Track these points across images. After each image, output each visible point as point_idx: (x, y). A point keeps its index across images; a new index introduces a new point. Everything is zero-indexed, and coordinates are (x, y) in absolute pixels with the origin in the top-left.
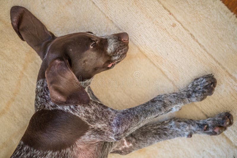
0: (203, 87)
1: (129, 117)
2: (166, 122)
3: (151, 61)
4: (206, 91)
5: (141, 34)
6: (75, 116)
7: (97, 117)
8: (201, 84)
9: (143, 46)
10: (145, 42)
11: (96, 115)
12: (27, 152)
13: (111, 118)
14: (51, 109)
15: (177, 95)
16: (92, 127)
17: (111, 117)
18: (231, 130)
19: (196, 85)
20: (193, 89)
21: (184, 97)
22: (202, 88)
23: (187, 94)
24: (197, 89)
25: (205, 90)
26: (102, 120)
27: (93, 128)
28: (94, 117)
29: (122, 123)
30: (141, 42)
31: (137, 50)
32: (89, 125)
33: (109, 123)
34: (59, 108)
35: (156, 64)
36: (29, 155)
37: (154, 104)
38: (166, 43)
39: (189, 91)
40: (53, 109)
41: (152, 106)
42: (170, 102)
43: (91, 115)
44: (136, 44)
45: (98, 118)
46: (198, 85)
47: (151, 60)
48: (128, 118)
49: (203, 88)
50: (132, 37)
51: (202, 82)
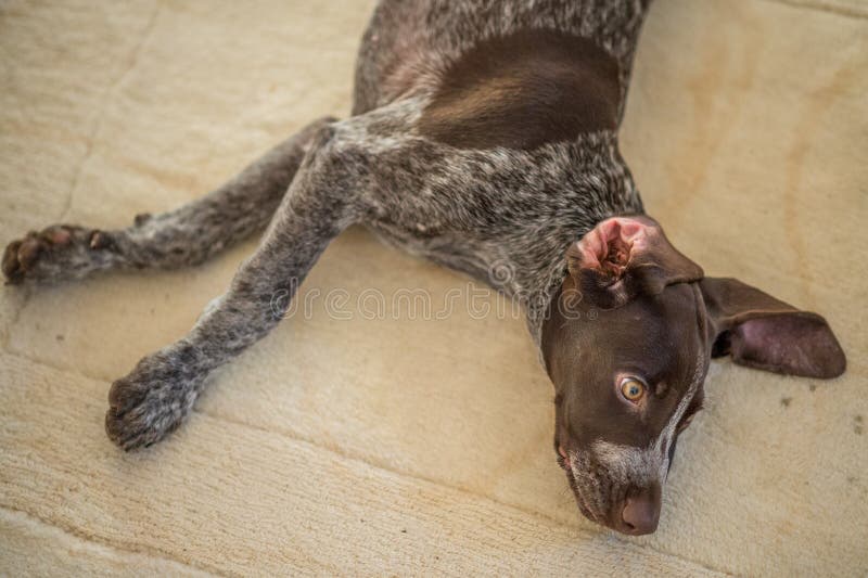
0: (148, 396)
1: (320, 199)
2: (219, 245)
3: (441, 482)
4: (134, 385)
5: (512, 544)
6: (470, 147)
7: (406, 166)
8: (158, 405)
9: (488, 513)
10: (488, 527)
11: (413, 173)
12: (577, 21)
13: (367, 178)
14: (549, 149)
15: (223, 346)
16: (411, 134)
17: (368, 181)
18: (99, 404)
19: (173, 400)
20: (178, 384)
21: (200, 346)
22: (152, 392)
23: (197, 361)
24: (168, 386)
25: (139, 385)
26: (391, 164)
27: (405, 131)
28: (416, 165)
29: (329, 170)
30: (499, 521)
31: (501, 495)
32: (420, 134)
33: (366, 162)
34: (524, 158)
35: (424, 482)
36: (567, 11)
37: (275, 281)
38: (418, 557)
39: (191, 376)
40: (542, 149)
41: (279, 270)
42: (235, 311)
43: (427, 167)
44: (514, 510)
45: (403, 166)
46: (164, 401)
47: (442, 489)
48: (322, 194)
49: (148, 391)
50: (535, 523)
51: (154, 414)
